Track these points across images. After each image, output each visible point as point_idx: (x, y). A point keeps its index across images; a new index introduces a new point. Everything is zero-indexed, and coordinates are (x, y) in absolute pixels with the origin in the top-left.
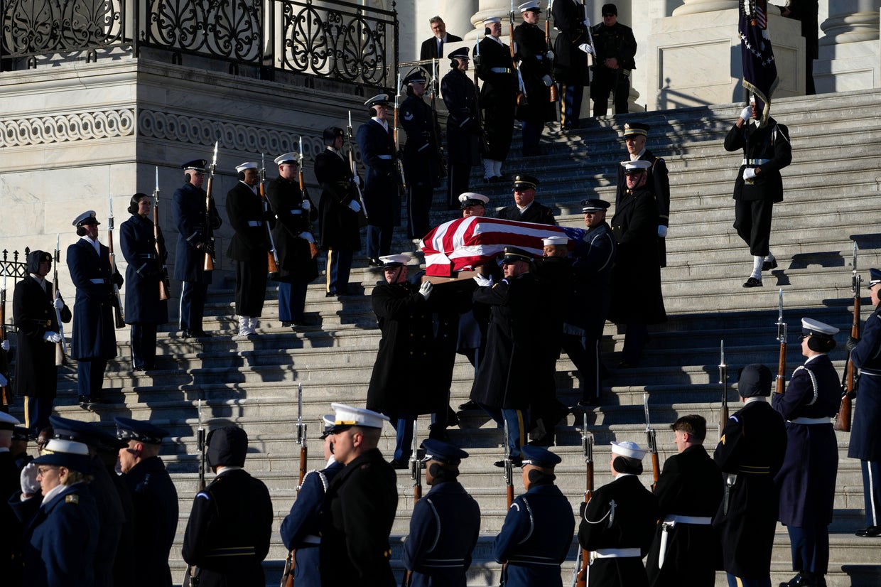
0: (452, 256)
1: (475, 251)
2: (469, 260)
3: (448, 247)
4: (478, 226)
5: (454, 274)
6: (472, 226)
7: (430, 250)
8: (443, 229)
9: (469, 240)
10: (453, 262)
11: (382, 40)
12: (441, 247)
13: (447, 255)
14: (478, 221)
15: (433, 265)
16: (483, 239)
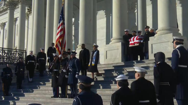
0: (134, 42)
1: (138, 41)
2: (137, 42)
3: (133, 40)
4: (138, 37)
5: (134, 45)
6: (137, 37)
7: (131, 41)
8: (133, 38)
9: (137, 39)
10: (134, 43)
11: (22, 55)
12: (132, 40)
13: (133, 42)
14: (138, 36)
15: (131, 43)
16: (139, 39)
